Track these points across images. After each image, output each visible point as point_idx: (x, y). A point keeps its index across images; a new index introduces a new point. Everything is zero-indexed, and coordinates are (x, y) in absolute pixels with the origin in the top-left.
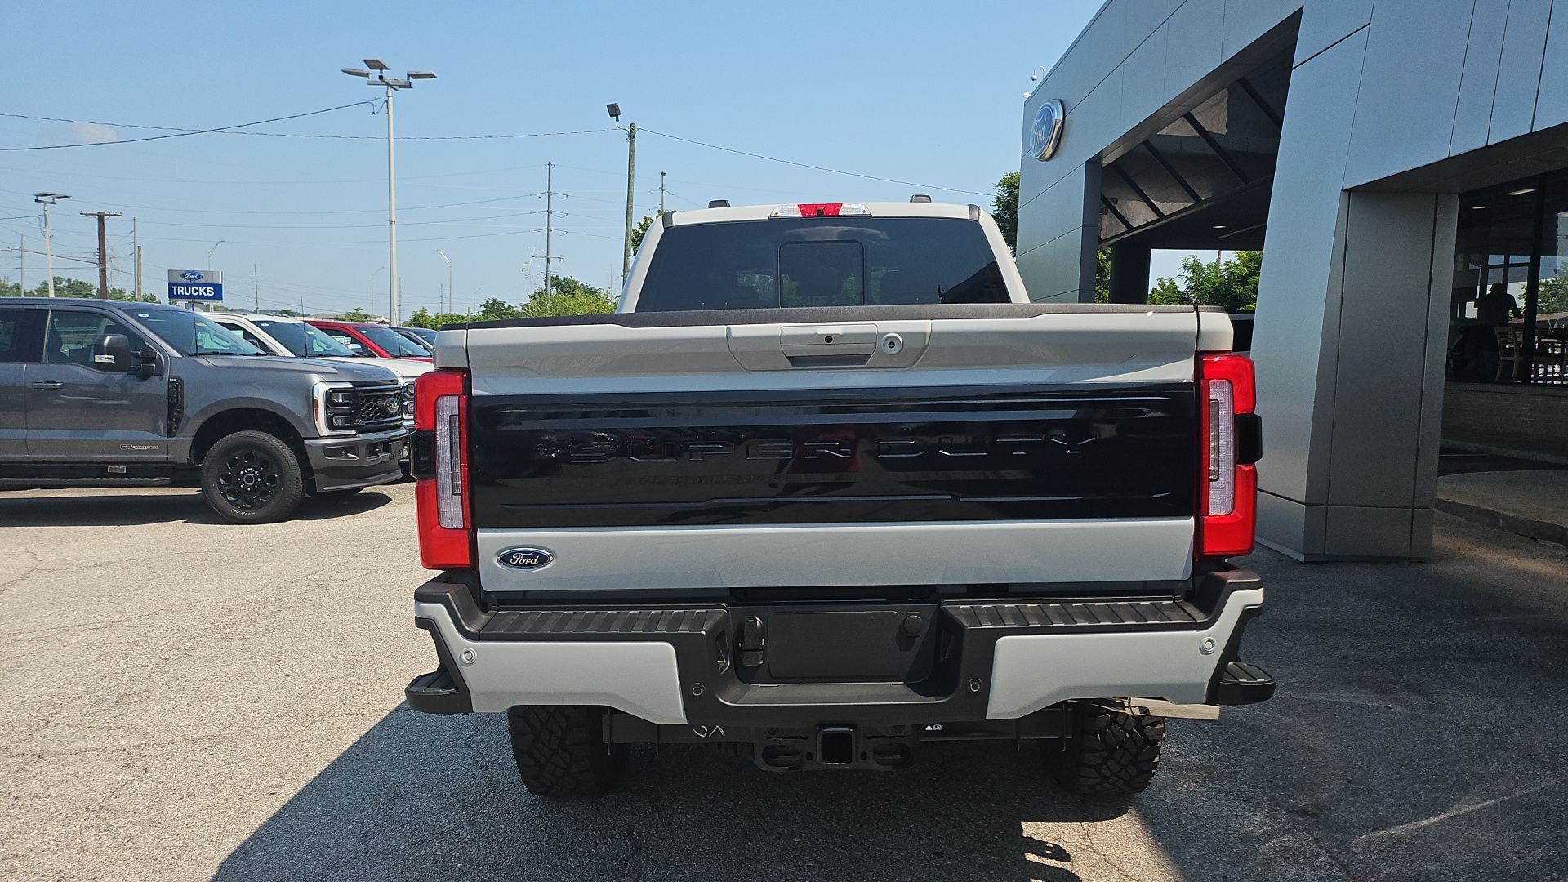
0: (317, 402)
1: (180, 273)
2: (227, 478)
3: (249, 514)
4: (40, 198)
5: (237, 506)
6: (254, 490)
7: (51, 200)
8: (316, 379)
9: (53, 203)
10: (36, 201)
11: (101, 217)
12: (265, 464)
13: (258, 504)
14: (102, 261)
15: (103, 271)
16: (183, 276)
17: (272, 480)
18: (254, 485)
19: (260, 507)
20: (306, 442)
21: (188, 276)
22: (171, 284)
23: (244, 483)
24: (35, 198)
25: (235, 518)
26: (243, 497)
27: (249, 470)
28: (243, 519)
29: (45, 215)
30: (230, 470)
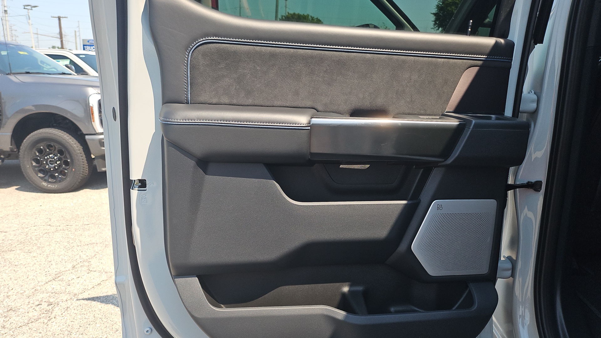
0: (92, 108)
1: (87, 41)
2: (37, 161)
3: (53, 186)
4: (26, 7)
5: (45, 181)
6: (56, 170)
7: (31, 8)
8: (91, 91)
9: (31, 9)
10: (24, 8)
11: (59, 18)
12: (61, 152)
13: (59, 179)
14: (61, 38)
15: (62, 42)
16: (88, 41)
17: (67, 163)
18: (55, 167)
19: (60, 181)
20: (87, 137)
21: (90, 42)
22: (84, 45)
23: (48, 165)
24: (23, 7)
25: (45, 189)
26: (49, 174)
27: (51, 156)
28: (49, 190)
29: (29, 15)
30: (38, 156)
